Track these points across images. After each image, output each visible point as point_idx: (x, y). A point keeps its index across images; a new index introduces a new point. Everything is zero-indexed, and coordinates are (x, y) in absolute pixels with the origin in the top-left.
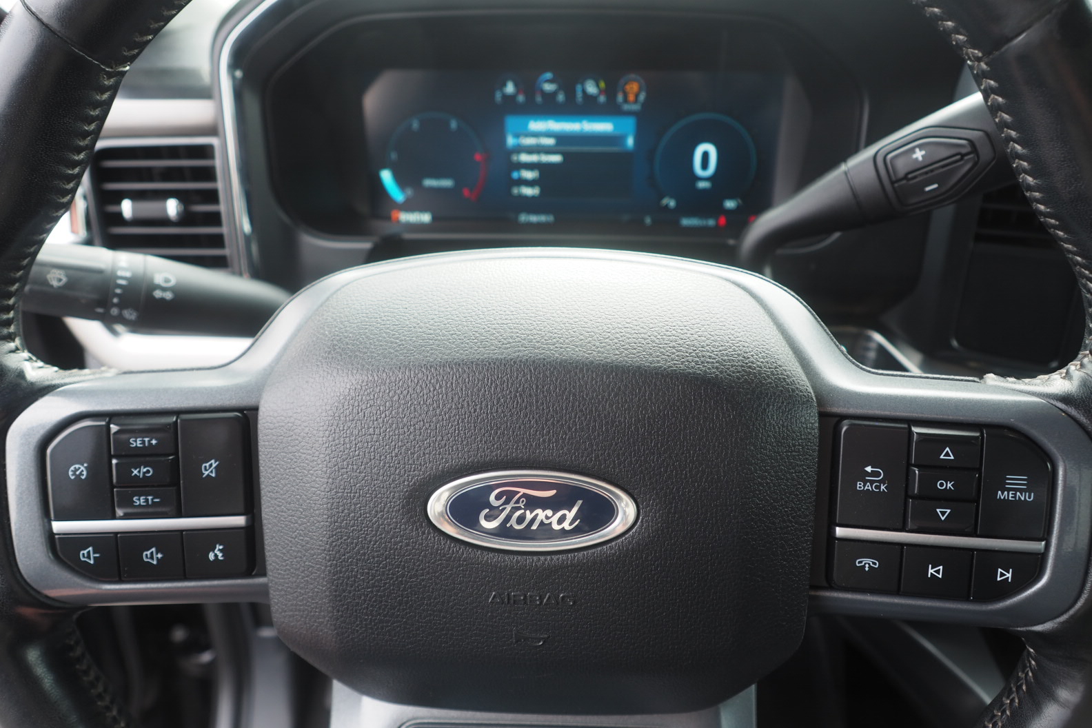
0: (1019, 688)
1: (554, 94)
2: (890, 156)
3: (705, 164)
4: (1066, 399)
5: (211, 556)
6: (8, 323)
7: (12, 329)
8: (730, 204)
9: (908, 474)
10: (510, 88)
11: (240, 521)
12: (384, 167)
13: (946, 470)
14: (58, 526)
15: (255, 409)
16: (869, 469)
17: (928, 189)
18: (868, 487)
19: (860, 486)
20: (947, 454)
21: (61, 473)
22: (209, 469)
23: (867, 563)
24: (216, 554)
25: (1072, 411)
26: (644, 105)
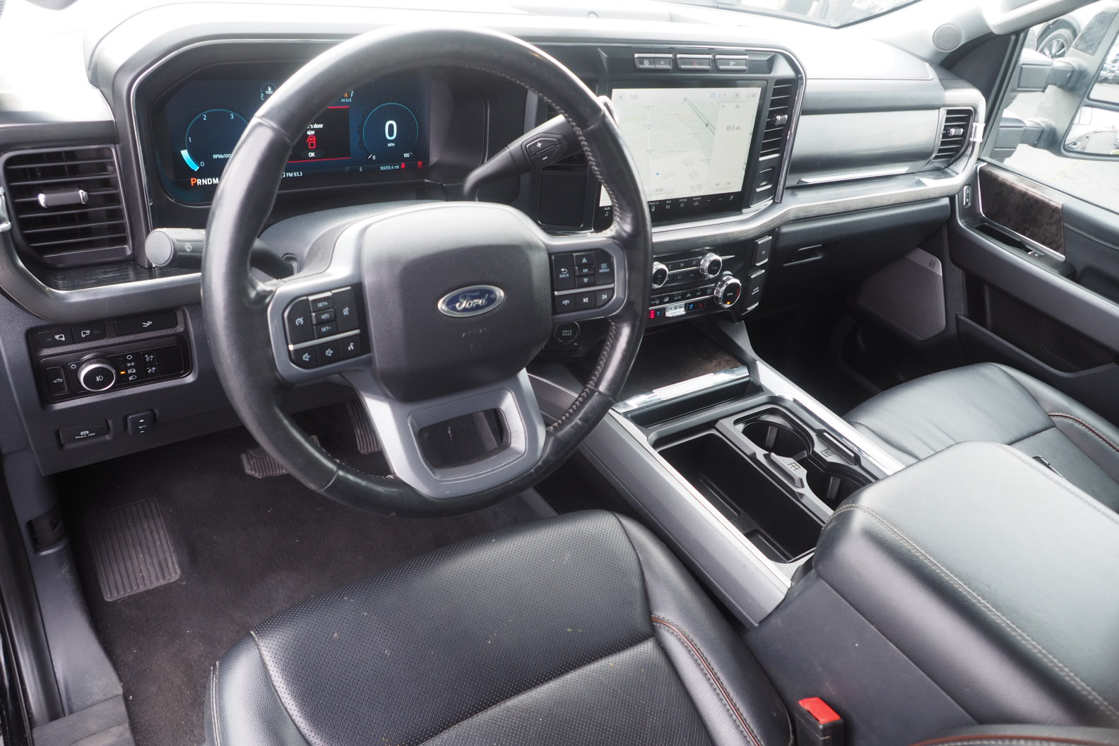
0: (611, 337)
2: (527, 146)
3: (391, 134)
4: (613, 238)
5: (349, 349)
8: (406, 155)
9: (574, 269)
11: (358, 332)
13: (585, 266)
14: (291, 348)
16: (563, 270)
17: (544, 159)
18: (563, 276)
19: (561, 276)
20: (584, 261)
21: (292, 324)
22: (346, 311)
23: (566, 302)
24: (351, 347)
25: (616, 241)
26: (353, 98)
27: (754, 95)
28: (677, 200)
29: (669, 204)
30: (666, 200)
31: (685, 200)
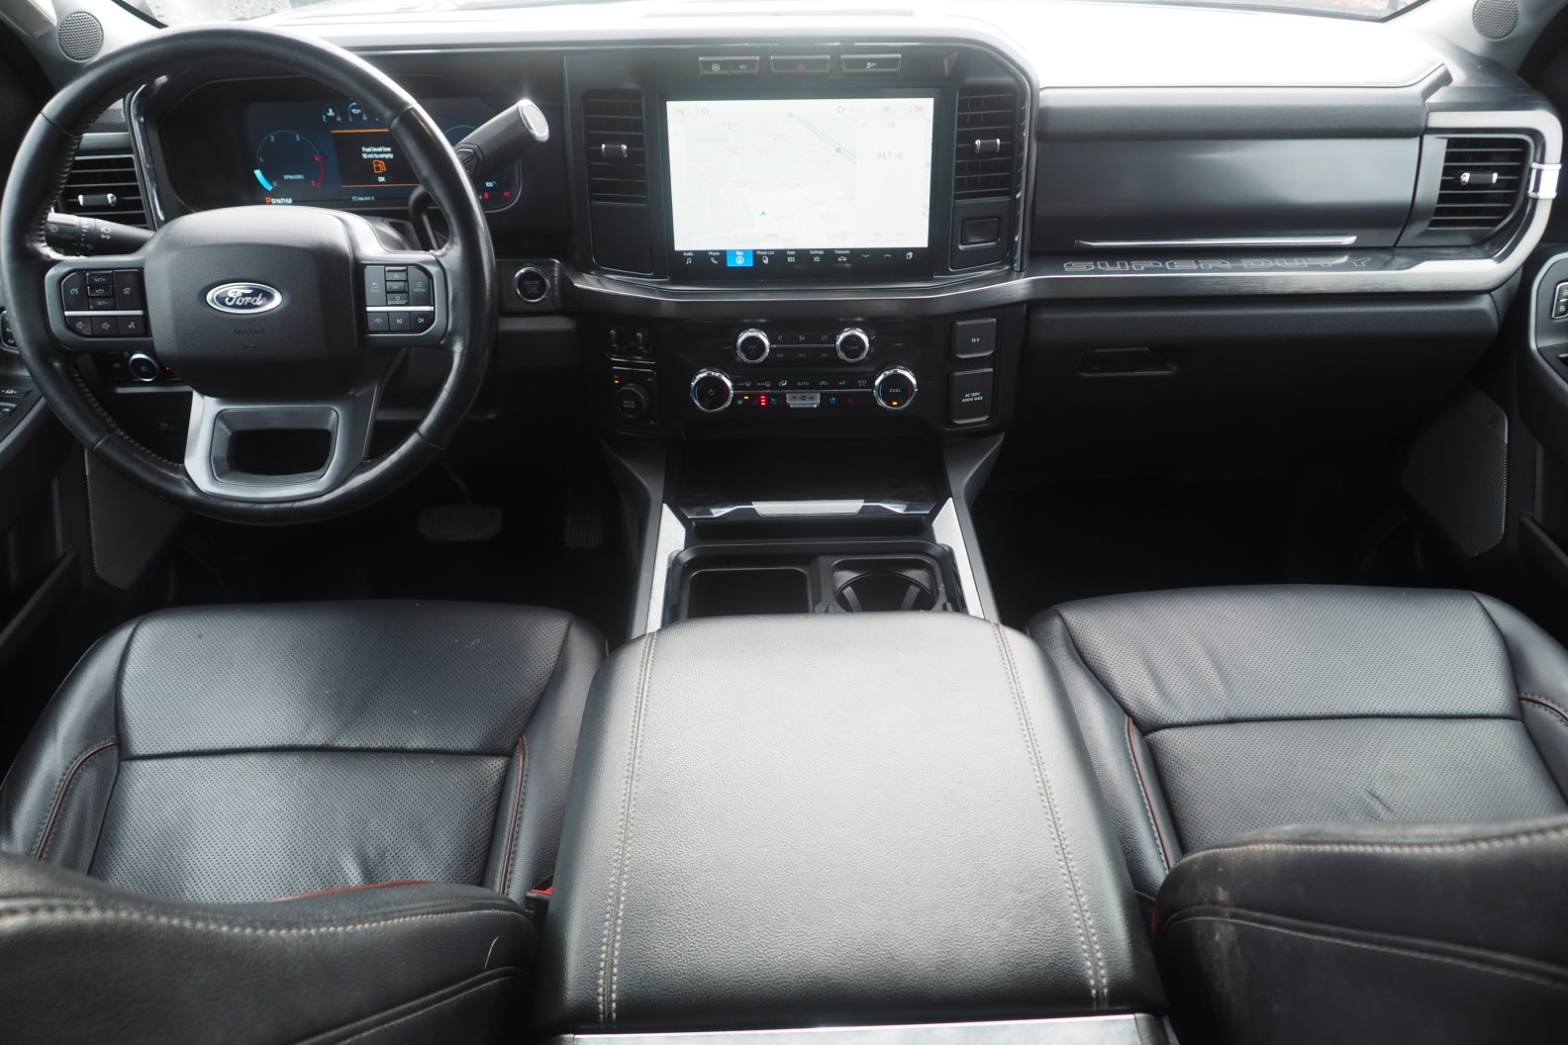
1: (360, 115)
5: (130, 327)
6: (42, 236)
7: (43, 238)
8: (489, 184)
10: (331, 113)
11: (139, 312)
12: (257, 169)
14: (67, 313)
15: (143, 269)
21: (67, 292)
22: (127, 291)
23: (378, 321)
24: (132, 325)
27: (919, 109)
28: (807, 251)
29: (792, 256)
30: (786, 250)
31: (821, 253)
